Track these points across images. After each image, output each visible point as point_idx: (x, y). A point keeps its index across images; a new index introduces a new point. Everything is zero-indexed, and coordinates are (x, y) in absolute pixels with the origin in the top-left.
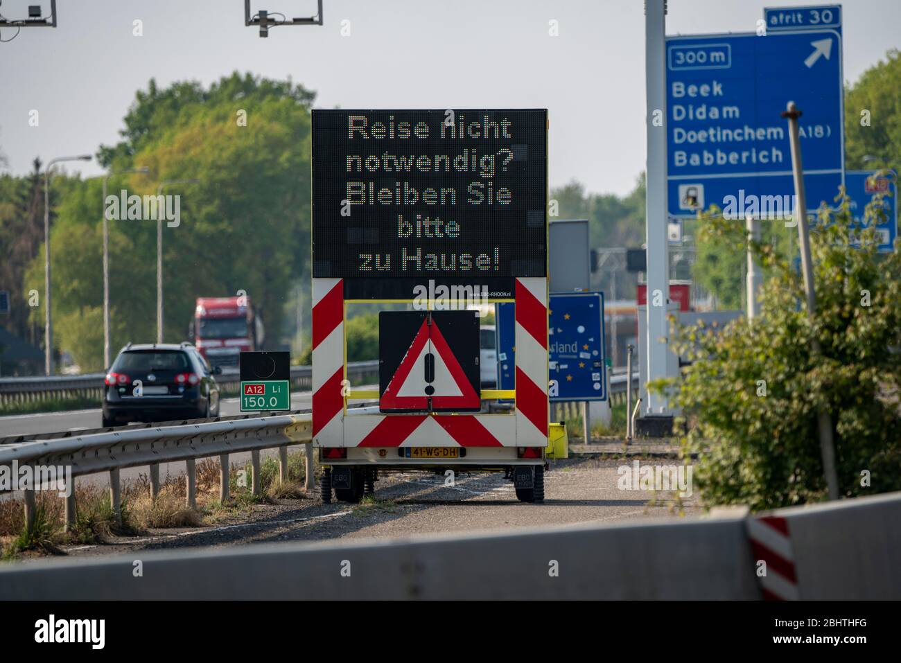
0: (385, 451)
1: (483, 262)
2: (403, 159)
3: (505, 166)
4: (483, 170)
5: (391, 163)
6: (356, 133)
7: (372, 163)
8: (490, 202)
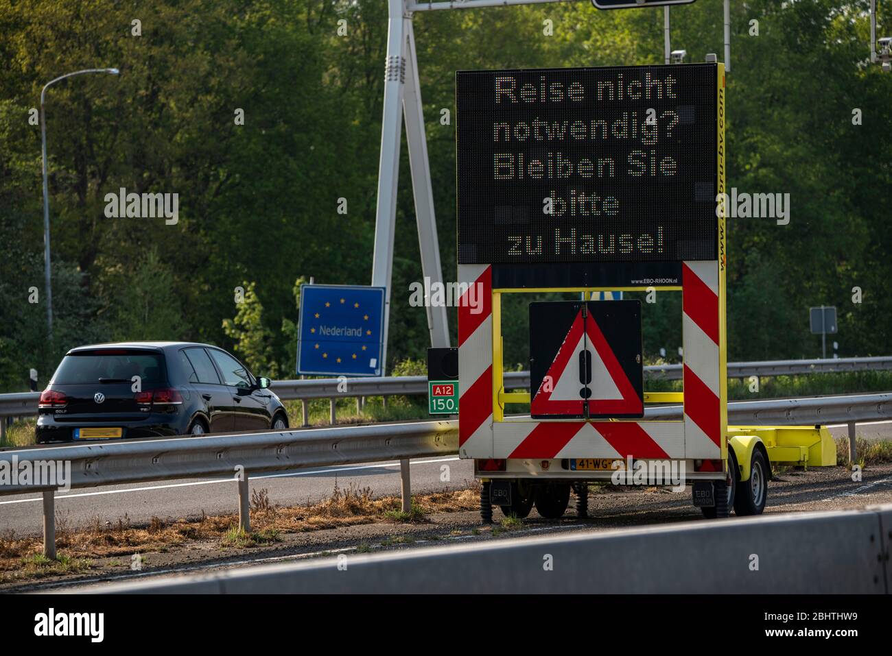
0: (546, 462)
1: (645, 244)
2: (556, 125)
3: (669, 131)
4: (645, 137)
5: (542, 129)
6: (504, 96)
7: (522, 131)
8: (653, 174)
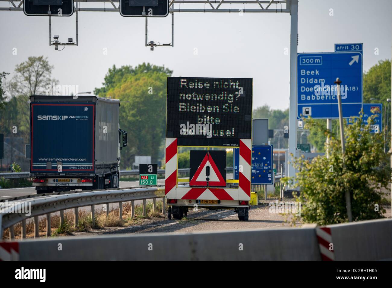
0: (191, 201)
1: (228, 133)
2: (200, 95)
3: (237, 99)
4: (229, 100)
5: (195, 96)
6: (183, 86)
7: (189, 97)
8: (231, 111)
